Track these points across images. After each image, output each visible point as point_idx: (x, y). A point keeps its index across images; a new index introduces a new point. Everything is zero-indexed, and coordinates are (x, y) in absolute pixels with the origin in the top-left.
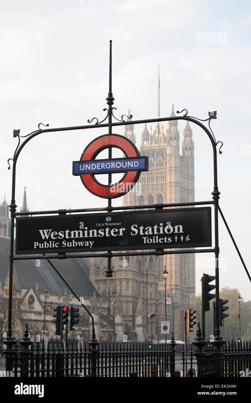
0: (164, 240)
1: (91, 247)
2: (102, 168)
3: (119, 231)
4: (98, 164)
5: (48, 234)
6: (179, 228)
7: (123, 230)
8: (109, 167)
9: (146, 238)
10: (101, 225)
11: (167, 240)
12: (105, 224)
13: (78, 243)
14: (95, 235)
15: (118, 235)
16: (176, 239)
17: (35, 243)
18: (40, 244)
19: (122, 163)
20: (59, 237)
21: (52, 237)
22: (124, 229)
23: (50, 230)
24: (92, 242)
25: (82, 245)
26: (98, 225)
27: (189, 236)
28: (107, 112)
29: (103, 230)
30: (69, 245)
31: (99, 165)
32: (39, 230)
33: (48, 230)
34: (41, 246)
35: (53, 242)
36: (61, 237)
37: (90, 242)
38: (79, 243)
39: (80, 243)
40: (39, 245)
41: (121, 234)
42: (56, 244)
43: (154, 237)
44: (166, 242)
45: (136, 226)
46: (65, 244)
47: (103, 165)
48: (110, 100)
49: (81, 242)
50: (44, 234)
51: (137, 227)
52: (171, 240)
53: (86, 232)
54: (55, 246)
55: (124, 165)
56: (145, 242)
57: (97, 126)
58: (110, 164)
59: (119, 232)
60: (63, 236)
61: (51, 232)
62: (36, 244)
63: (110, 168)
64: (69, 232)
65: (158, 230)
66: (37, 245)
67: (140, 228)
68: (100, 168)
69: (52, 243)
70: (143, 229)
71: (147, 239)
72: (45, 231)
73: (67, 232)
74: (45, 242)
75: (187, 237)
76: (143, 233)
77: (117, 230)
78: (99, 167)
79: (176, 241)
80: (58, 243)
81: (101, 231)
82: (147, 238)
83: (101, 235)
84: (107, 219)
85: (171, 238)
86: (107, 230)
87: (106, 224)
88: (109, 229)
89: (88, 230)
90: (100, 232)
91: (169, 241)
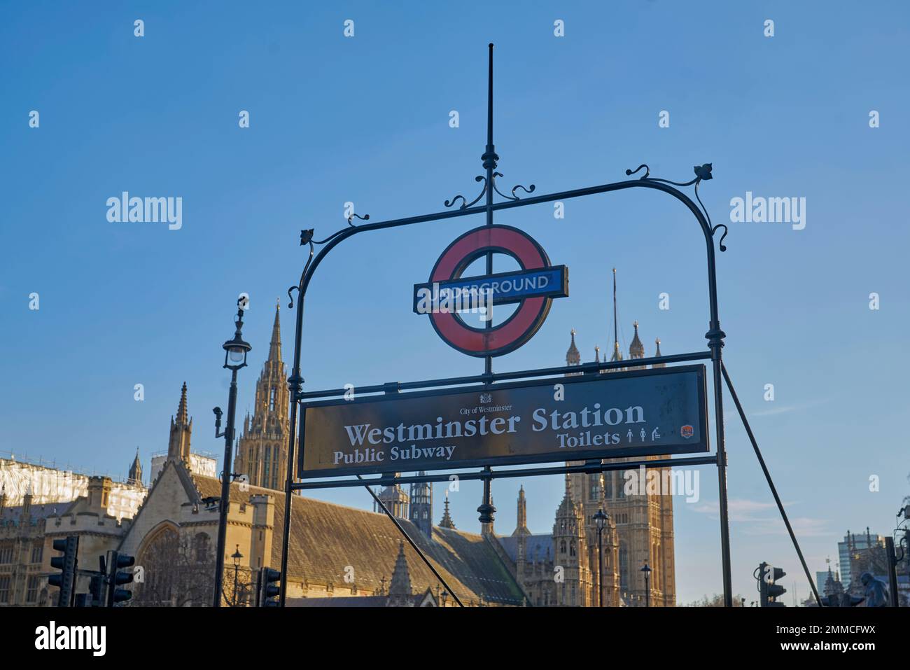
0: (603, 440)
1: (448, 459)
3: (507, 423)
6: (635, 412)
11: (610, 440)
12: (478, 410)
17: (336, 453)
18: (346, 456)
22: (518, 419)
23: (367, 426)
24: (451, 449)
26: (463, 411)
28: (483, 182)
29: (474, 422)
30: (405, 455)
33: (362, 426)
34: (349, 460)
36: (388, 439)
37: (448, 448)
38: (424, 450)
39: (427, 451)
40: (344, 457)
41: (512, 429)
42: (378, 454)
44: (607, 442)
45: (544, 410)
46: (396, 454)
48: (490, 158)
49: (429, 450)
50: (355, 435)
51: (545, 413)
53: (439, 427)
55: (518, 286)
56: (562, 445)
57: (465, 211)
58: (488, 284)
59: (506, 426)
60: (392, 436)
61: (370, 429)
65: (591, 419)
69: (370, 452)
71: (566, 439)
72: (356, 428)
73: (401, 428)
74: (357, 451)
75: (655, 431)
77: (503, 422)
80: (383, 453)
81: (471, 424)
82: (567, 435)
83: (470, 432)
86: (483, 421)
87: (481, 409)
89: (444, 423)
90: (467, 426)
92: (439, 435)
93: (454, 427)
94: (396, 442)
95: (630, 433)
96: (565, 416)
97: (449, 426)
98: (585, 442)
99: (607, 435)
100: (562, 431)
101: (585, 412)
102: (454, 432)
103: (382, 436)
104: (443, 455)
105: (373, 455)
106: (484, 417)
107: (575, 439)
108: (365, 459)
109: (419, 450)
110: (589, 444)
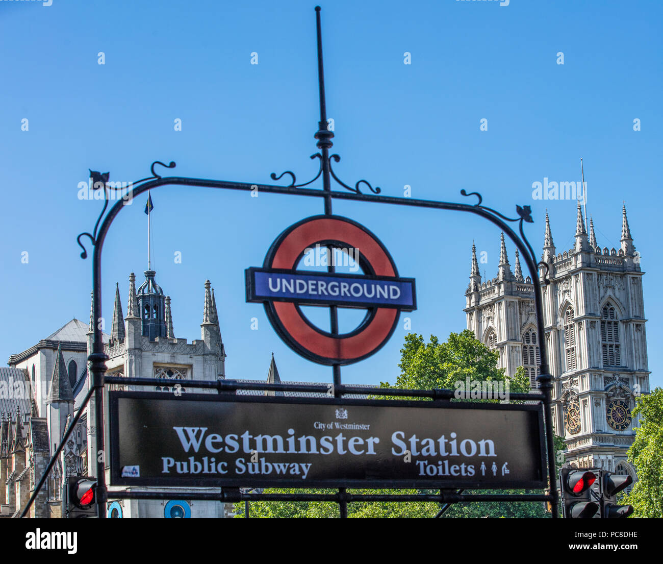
0: (460, 471)
2: (320, 293)
3: (366, 444)
4: (310, 282)
5: (197, 439)
7: (374, 442)
8: (335, 292)
9: (424, 464)
10: (326, 426)
11: (466, 471)
12: (334, 426)
13: (273, 467)
14: (314, 450)
15: (364, 453)
16: (483, 469)
17: (165, 460)
18: (178, 464)
19: (365, 286)
20: (226, 447)
21: (209, 447)
22: (377, 440)
23: (204, 430)
24: (307, 466)
25: (284, 471)
26: (317, 425)
27: (506, 463)
29: (331, 439)
31: (312, 284)
32: (174, 428)
33: (196, 429)
34: (182, 469)
35: (213, 460)
36: (231, 448)
37: (303, 465)
38: (276, 465)
39: (279, 466)
40: (175, 465)
41: (371, 451)
43: (440, 463)
45: (403, 434)
47: (322, 285)
49: (282, 465)
50: (188, 439)
51: (403, 437)
52: (473, 472)
53: (291, 441)
54: (216, 470)
55: (369, 292)
56: (422, 473)
58: (337, 284)
59: (365, 447)
60: (236, 446)
62: (167, 463)
63: (337, 293)
64: (251, 437)
65: (448, 448)
66: (172, 465)
67: (409, 440)
68: (315, 293)
69: (210, 462)
70: (417, 442)
71: (425, 466)
72: (189, 430)
73: (246, 436)
74: (192, 459)
75: (504, 466)
76: (417, 452)
77: (361, 442)
78: (313, 290)
79: (484, 474)
80: (226, 464)
82: (426, 462)
83: (326, 450)
84: (337, 414)
85: (473, 467)
86: (340, 438)
87: (337, 425)
88: (345, 438)
89: (297, 436)
91: (471, 473)
92: (292, 450)
93: (308, 442)
94: (241, 453)
95: (483, 467)
96: (424, 442)
97: (303, 440)
98: (444, 472)
99: (463, 466)
100: (421, 458)
101: (442, 440)
102: (308, 447)
103: (223, 444)
104: (298, 472)
105: (213, 465)
106: (341, 434)
107: (434, 468)
108: (203, 470)
109: (269, 465)
110: (447, 473)
